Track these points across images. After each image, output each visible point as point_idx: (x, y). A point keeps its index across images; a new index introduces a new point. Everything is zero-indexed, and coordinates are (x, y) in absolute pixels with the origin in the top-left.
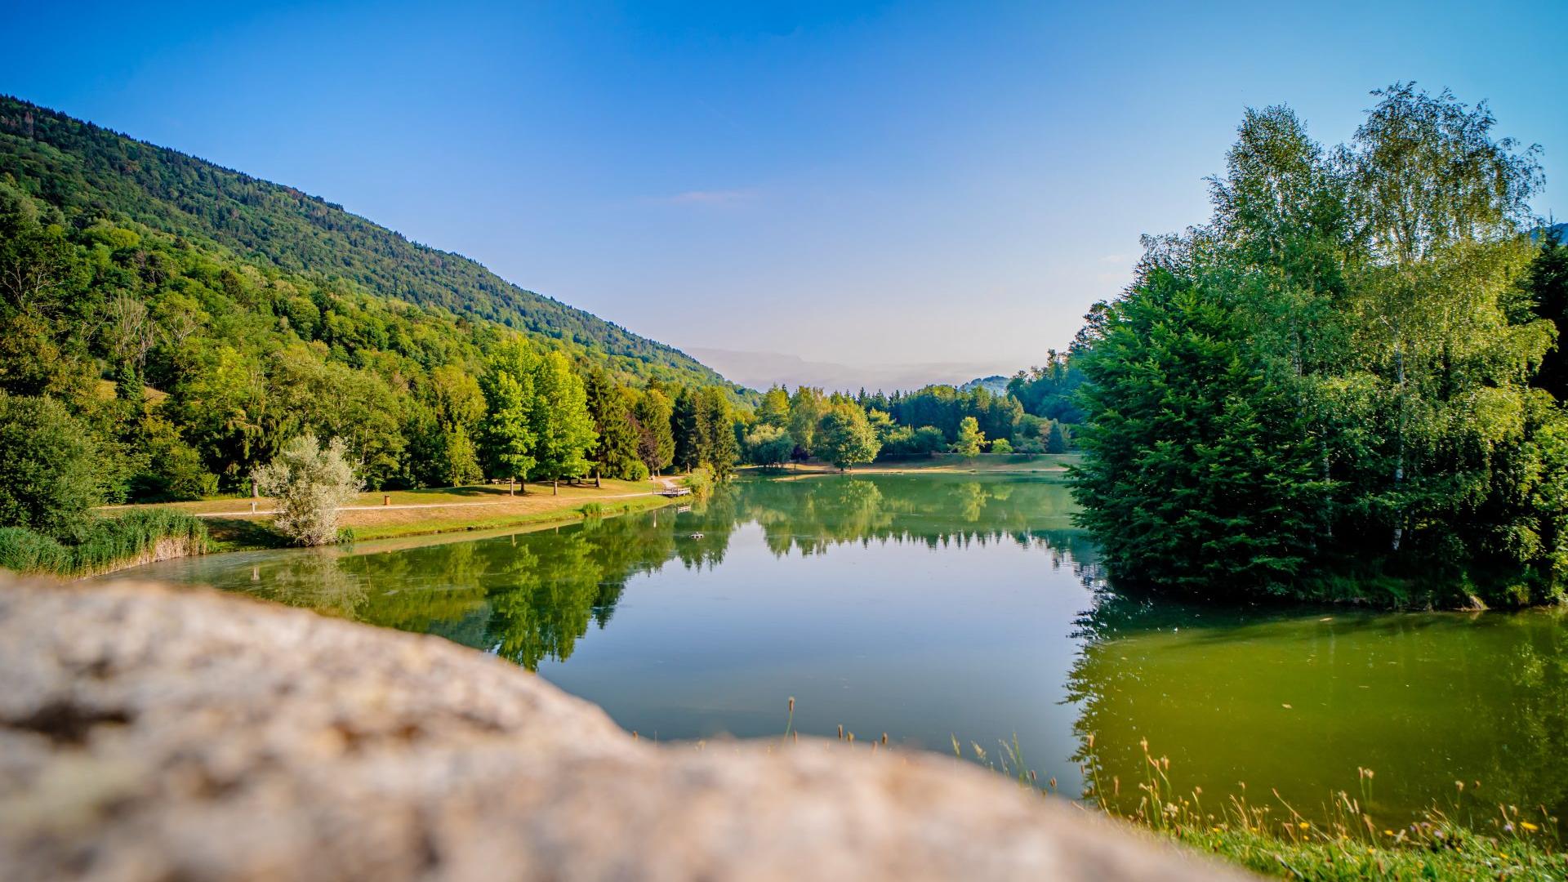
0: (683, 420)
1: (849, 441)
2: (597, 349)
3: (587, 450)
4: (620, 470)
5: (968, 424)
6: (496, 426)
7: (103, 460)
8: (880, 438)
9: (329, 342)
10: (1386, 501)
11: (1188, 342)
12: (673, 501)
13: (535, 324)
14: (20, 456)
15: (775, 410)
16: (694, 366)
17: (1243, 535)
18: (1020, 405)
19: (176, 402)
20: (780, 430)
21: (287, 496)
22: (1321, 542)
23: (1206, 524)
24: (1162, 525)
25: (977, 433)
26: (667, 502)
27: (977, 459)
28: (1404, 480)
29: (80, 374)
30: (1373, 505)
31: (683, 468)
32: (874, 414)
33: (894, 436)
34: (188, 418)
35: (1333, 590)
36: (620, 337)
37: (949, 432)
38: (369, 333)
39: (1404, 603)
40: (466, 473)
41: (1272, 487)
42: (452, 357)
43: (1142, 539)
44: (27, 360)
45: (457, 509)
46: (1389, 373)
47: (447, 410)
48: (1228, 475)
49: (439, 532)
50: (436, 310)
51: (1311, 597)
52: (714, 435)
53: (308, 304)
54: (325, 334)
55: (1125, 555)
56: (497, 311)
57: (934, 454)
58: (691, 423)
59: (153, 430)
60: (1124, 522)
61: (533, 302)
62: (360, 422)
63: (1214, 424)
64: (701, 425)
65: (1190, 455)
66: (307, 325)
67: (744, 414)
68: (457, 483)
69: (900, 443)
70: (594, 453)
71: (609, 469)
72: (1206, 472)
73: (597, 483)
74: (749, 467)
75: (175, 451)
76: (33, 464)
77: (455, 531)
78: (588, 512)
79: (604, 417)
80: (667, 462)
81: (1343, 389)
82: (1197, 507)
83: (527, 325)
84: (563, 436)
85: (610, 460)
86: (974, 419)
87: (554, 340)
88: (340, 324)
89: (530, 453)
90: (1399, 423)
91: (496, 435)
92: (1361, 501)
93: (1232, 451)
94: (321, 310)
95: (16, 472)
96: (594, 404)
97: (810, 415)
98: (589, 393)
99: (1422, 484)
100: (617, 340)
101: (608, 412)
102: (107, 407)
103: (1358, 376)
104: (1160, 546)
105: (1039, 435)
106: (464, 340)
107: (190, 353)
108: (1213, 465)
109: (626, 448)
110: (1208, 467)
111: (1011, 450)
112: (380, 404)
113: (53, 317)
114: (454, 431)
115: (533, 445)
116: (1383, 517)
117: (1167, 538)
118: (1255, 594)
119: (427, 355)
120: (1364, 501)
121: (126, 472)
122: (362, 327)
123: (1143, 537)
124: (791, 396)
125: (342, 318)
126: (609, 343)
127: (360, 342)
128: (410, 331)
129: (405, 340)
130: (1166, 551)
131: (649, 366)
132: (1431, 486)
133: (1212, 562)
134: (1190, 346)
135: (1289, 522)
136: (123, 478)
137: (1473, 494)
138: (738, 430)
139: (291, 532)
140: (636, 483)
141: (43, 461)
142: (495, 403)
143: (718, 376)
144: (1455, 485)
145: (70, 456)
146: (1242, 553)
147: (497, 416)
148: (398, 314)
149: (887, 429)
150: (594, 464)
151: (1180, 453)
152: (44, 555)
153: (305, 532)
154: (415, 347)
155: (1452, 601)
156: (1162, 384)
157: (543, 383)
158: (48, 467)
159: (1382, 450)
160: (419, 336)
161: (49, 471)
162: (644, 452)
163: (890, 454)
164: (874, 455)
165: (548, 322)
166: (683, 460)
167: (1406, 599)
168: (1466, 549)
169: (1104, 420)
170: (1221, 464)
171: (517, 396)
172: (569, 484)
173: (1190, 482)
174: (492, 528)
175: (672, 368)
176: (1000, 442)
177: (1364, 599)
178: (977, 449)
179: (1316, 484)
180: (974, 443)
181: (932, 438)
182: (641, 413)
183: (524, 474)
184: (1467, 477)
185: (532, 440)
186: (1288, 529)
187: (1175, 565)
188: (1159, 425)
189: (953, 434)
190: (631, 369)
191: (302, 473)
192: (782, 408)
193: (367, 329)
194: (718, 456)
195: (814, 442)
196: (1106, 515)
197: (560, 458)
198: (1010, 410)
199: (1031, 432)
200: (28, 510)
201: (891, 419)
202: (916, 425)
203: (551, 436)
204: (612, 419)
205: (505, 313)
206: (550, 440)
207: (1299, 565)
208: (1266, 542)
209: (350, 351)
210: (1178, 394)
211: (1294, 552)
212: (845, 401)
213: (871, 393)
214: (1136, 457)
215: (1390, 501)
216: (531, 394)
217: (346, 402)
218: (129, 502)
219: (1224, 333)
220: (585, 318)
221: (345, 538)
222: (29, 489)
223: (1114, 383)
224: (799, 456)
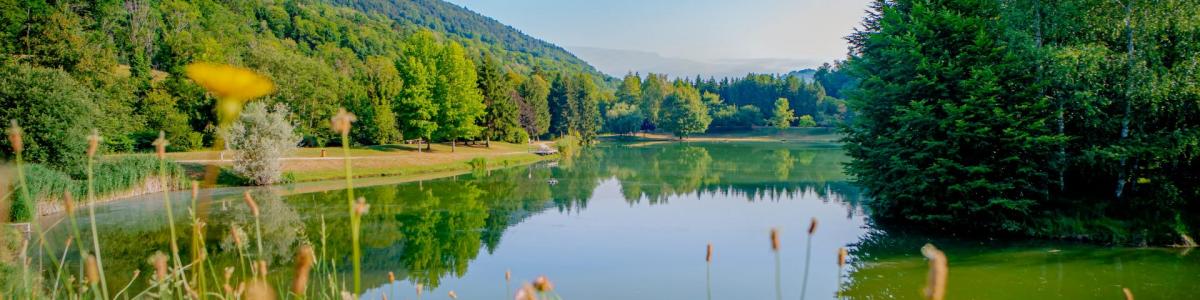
0: (557, 100)
1: (686, 115)
2: (499, 46)
3: (477, 118)
4: (505, 134)
5: (780, 104)
6: (407, 98)
7: (111, 119)
8: (711, 113)
9: (297, 39)
10: (1110, 153)
11: (943, 19)
12: (544, 158)
13: (452, 27)
14: (41, 112)
15: (630, 91)
16: (573, 60)
17: (983, 180)
18: (822, 89)
19: (174, 80)
20: (633, 107)
21: (243, 148)
22: (1054, 189)
23: (952, 171)
24: (916, 172)
25: (788, 111)
26: (539, 158)
27: (788, 131)
28: (1129, 136)
29: (101, 56)
30: (1098, 157)
31: (558, 135)
32: (707, 95)
33: (722, 113)
34: (182, 92)
35: (1060, 229)
36: (517, 37)
37: (766, 110)
38: (326, 33)
39: (1121, 239)
40: (390, 136)
41: (1009, 140)
42: (388, 51)
43: (898, 183)
44: (61, 46)
45: (375, 161)
46: (1119, 45)
47: (376, 88)
48: (971, 129)
49: (360, 177)
50: (378, 16)
51: (1040, 233)
52: (581, 109)
53: (281, 10)
54: (294, 34)
55: (884, 197)
56: (424, 18)
57: (754, 127)
58: (564, 101)
59: (156, 100)
60: (883, 170)
61: (451, 10)
62: (307, 95)
63: (962, 88)
64: (571, 102)
65: (940, 113)
66: (281, 27)
67: (607, 95)
68: (383, 142)
69: (726, 118)
70: (484, 121)
71: (496, 133)
72: (952, 126)
73: (487, 144)
74: (610, 135)
75: (171, 116)
76: (49, 118)
77: (372, 176)
78: (475, 164)
79: (492, 93)
80: (544, 129)
81: (1076, 57)
82: (945, 155)
83: (446, 29)
84: (459, 107)
85: (496, 126)
86: (786, 100)
87: (467, 40)
88: (305, 27)
89: (433, 119)
90: (1125, 87)
91: (407, 105)
92: (1087, 153)
93: (976, 110)
94: (291, 16)
95: (37, 124)
96: (484, 83)
97: (656, 96)
98: (479, 74)
99: (1144, 140)
100: (514, 40)
101: (496, 90)
102: (121, 82)
103: (1091, 47)
104: (912, 189)
105: (838, 113)
106: (397, 38)
107: (183, 43)
108: (959, 121)
109: (509, 117)
110: (954, 123)
111: (815, 124)
112: (324, 82)
113: (82, 14)
114: (380, 104)
115: (435, 113)
116: (1107, 167)
117: (918, 182)
118: (992, 230)
119: (369, 50)
120: (1091, 153)
121: (129, 129)
122: (321, 28)
123: (899, 181)
124: (642, 81)
125: (306, 21)
126: (508, 41)
127: (320, 40)
128: (357, 32)
129: (353, 38)
130: (918, 194)
131: (538, 59)
132: (1151, 141)
133: (955, 202)
134: (943, 22)
135: (1024, 170)
136: (126, 133)
137: (1189, 148)
138: (602, 107)
139: (247, 174)
140: (519, 145)
141: (58, 116)
142: (408, 80)
143: (592, 68)
144: (1174, 141)
145: (79, 113)
146: (982, 195)
147: (408, 91)
148: (348, 19)
149: (717, 107)
150: (483, 129)
151: (932, 111)
152: (56, 184)
153: (257, 174)
154: (360, 44)
155: (1164, 240)
156: (918, 54)
157: (443, 64)
158: (61, 121)
159: (1110, 110)
160: (364, 35)
161: (63, 124)
162: (525, 122)
163: (719, 127)
164: (706, 127)
165: (462, 26)
166: (556, 130)
167: (1123, 236)
168: (1181, 195)
169: (870, 86)
170: (966, 120)
171: (423, 76)
172: (466, 144)
173: (939, 135)
174: (400, 174)
175: (556, 62)
176: (806, 118)
177: (1087, 236)
178: (788, 123)
179: (1049, 138)
180: (785, 118)
181: (752, 114)
182: (524, 92)
183: (429, 136)
184: (1184, 133)
185: (435, 109)
186: (1023, 175)
187: (925, 205)
188: (914, 88)
189: (768, 112)
190: (525, 62)
191: (254, 130)
192: (635, 90)
193: (325, 29)
194: (584, 126)
195: (659, 116)
196: (869, 163)
197: (456, 123)
198: (815, 93)
199: (831, 110)
200: (47, 152)
201: (720, 99)
202: (740, 104)
203: (449, 106)
204: (498, 93)
205: (430, 19)
206: (449, 110)
207: (1030, 207)
208: (1003, 186)
209: (313, 46)
210: (931, 62)
211: (1028, 195)
212: (685, 85)
213: (705, 79)
214: (894, 114)
215: (1114, 153)
216: (434, 75)
217: (297, 80)
218: (136, 151)
219: (973, 12)
220: (490, 23)
221: (288, 180)
222: (47, 136)
223: (879, 54)
224: (647, 127)
